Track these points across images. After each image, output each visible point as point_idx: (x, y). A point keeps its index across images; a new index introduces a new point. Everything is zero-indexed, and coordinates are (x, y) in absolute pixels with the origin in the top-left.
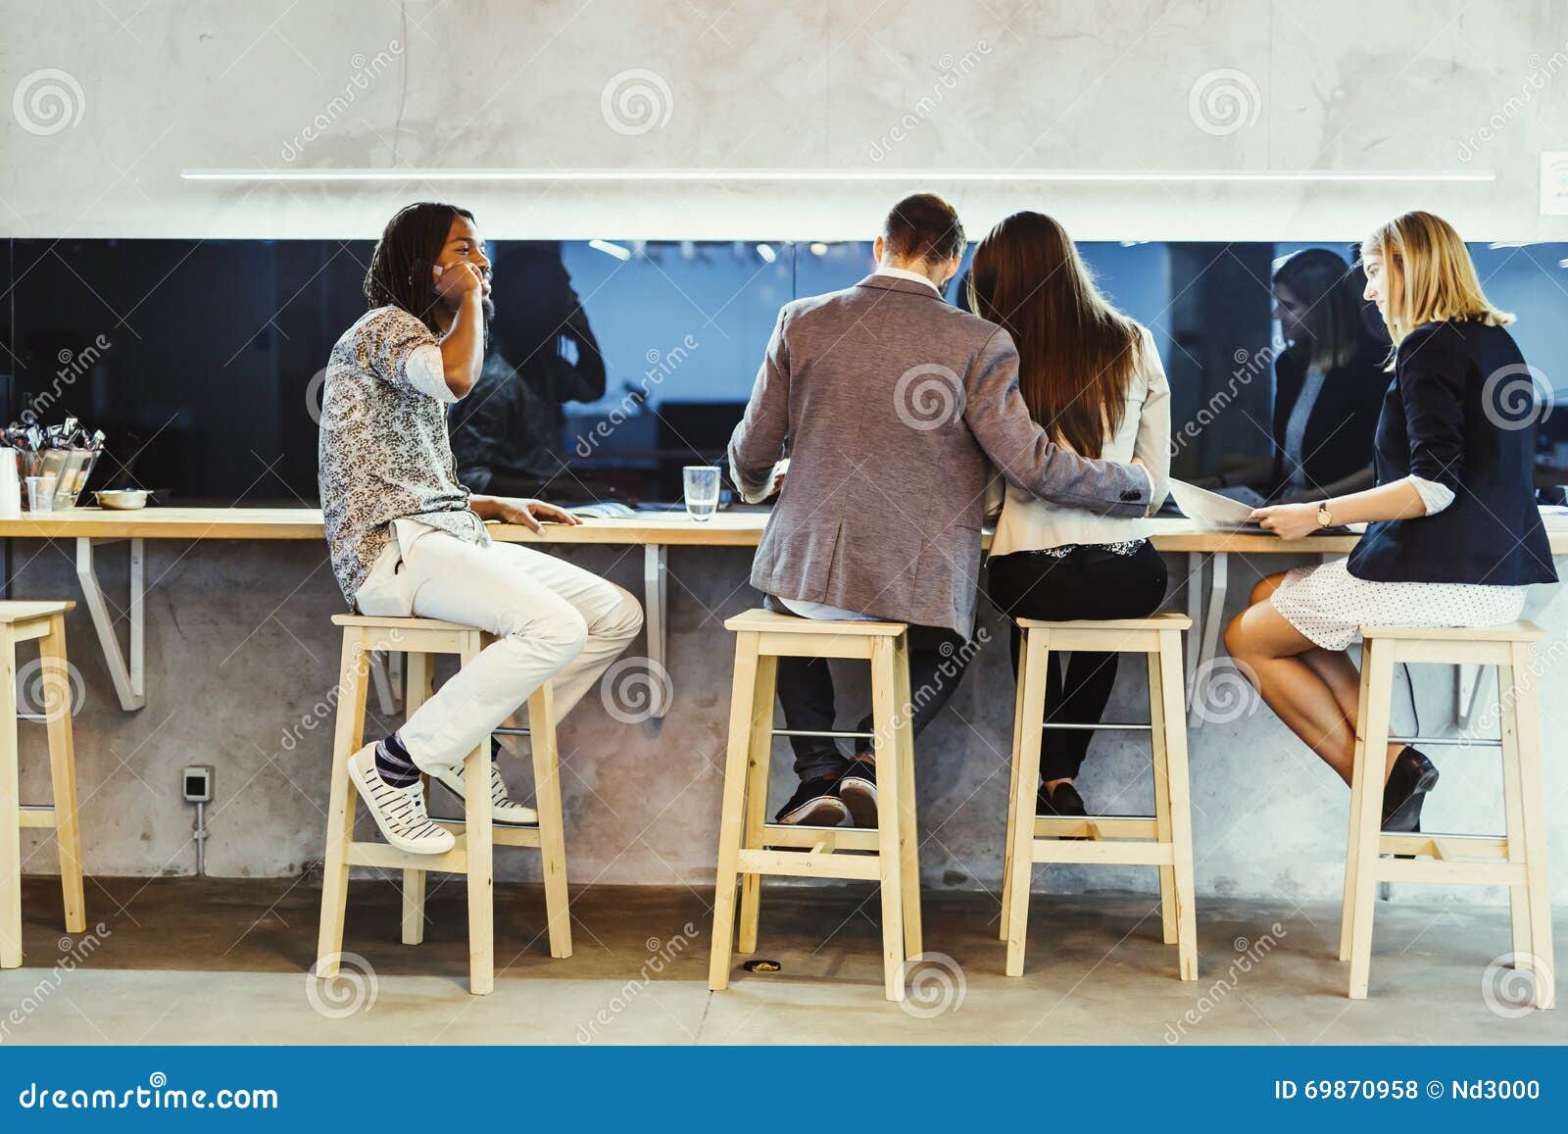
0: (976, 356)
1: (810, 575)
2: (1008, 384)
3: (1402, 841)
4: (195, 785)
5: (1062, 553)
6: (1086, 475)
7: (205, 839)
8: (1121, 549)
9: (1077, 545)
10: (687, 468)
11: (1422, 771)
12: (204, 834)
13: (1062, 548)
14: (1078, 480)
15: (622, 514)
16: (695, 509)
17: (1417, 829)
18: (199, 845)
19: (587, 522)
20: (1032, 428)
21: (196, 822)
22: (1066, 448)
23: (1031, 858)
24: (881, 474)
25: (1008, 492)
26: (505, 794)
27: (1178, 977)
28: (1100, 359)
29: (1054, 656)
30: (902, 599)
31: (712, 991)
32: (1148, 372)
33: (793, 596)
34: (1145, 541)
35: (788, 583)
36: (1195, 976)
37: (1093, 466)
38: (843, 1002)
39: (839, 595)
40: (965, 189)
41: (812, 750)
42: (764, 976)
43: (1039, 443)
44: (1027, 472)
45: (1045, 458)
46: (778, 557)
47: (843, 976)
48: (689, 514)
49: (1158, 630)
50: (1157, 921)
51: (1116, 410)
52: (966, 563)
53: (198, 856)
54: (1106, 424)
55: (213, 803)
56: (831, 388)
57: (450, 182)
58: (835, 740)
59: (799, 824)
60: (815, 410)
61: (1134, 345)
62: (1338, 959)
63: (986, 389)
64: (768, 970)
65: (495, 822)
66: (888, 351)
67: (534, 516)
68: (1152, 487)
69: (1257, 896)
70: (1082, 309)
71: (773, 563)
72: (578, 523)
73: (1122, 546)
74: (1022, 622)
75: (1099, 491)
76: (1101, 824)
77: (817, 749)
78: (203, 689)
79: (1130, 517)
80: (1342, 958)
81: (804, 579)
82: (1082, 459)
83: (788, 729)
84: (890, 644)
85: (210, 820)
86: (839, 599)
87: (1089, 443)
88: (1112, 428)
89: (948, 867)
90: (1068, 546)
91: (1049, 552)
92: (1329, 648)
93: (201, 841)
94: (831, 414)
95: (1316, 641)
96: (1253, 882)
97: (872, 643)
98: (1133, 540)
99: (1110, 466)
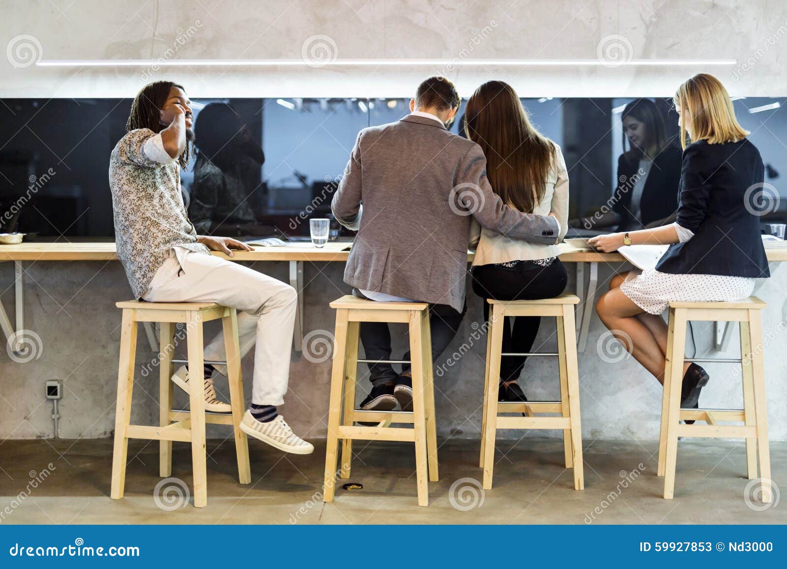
0: (463, 159)
1: (373, 277)
2: (480, 174)
3: (691, 413)
4: (52, 390)
5: (511, 265)
6: (524, 222)
7: (58, 419)
8: (543, 263)
9: (519, 261)
10: (311, 219)
11: (700, 376)
12: (58, 416)
13: (511, 262)
14: (519, 225)
15: (278, 244)
16: (316, 241)
17: (696, 406)
18: (55, 422)
19: (257, 249)
20: (494, 197)
21: (53, 410)
22: (512, 208)
23: (495, 427)
24: (411, 222)
25: (482, 232)
26: (214, 397)
27: (573, 488)
28: (532, 161)
29: (507, 319)
30: (423, 289)
31: (325, 502)
32: (558, 167)
33: (365, 288)
34: (555, 258)
35: (362, 281)
36: (582, 488)
37: (528, 217)
38: (395, 508)
39: (389, 287)
40: (459, 70)
41: (379, 370)
42: (353, 493)
43: (498, 205)
44: (492, 221)
45: (501, 213)
46: (357, 267)
47: (396, 492)
48: (312, 244)
49: (562, 304)
50: (562, 454)
51: (541, 189)
52: (458, 270)
53: (55, 427)
54: (535, 196)
55: (62, 399)
56: (385, 176)
57: (185, 67)
58: (392, 365)
59: (372, 409)
60: (376, 188)
61: (550, 154)
62: (656, 475)
63: (468, 177)
64: (355, 488)
65: (206, 411)
66: (415, 156)
67: (228, 247)
68: (560, 228)
69: (613, 439)
70: (522, 134)
71: (354, 270)
72: (252, 250)
73: (543, 262)
74: (489, 301)
75: (531, 231)
76: (533, 406)
77: (382, 369)
78: (56, 339)
79: (548, 244)
80: (659, 475)
81: (370, 279)
82: (522, 213)
83: (366, 359)
84: (419, 314)
85: (60, 408)
86: (388, 290)
87: (526, 206)
88: (539, 198)
89: (453, 427)
90: (514, 262)
91: (505, 265)
92: (653, 314)
93: (56, 419)
94: (385, 190)
95: (646, 310)
96: (611, 432)
97: (410, 314)
98: (550, 257)
99: (537, 217)
